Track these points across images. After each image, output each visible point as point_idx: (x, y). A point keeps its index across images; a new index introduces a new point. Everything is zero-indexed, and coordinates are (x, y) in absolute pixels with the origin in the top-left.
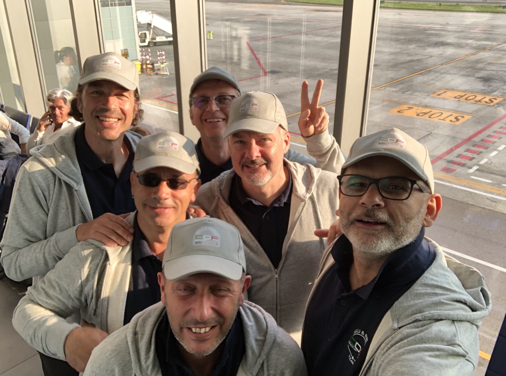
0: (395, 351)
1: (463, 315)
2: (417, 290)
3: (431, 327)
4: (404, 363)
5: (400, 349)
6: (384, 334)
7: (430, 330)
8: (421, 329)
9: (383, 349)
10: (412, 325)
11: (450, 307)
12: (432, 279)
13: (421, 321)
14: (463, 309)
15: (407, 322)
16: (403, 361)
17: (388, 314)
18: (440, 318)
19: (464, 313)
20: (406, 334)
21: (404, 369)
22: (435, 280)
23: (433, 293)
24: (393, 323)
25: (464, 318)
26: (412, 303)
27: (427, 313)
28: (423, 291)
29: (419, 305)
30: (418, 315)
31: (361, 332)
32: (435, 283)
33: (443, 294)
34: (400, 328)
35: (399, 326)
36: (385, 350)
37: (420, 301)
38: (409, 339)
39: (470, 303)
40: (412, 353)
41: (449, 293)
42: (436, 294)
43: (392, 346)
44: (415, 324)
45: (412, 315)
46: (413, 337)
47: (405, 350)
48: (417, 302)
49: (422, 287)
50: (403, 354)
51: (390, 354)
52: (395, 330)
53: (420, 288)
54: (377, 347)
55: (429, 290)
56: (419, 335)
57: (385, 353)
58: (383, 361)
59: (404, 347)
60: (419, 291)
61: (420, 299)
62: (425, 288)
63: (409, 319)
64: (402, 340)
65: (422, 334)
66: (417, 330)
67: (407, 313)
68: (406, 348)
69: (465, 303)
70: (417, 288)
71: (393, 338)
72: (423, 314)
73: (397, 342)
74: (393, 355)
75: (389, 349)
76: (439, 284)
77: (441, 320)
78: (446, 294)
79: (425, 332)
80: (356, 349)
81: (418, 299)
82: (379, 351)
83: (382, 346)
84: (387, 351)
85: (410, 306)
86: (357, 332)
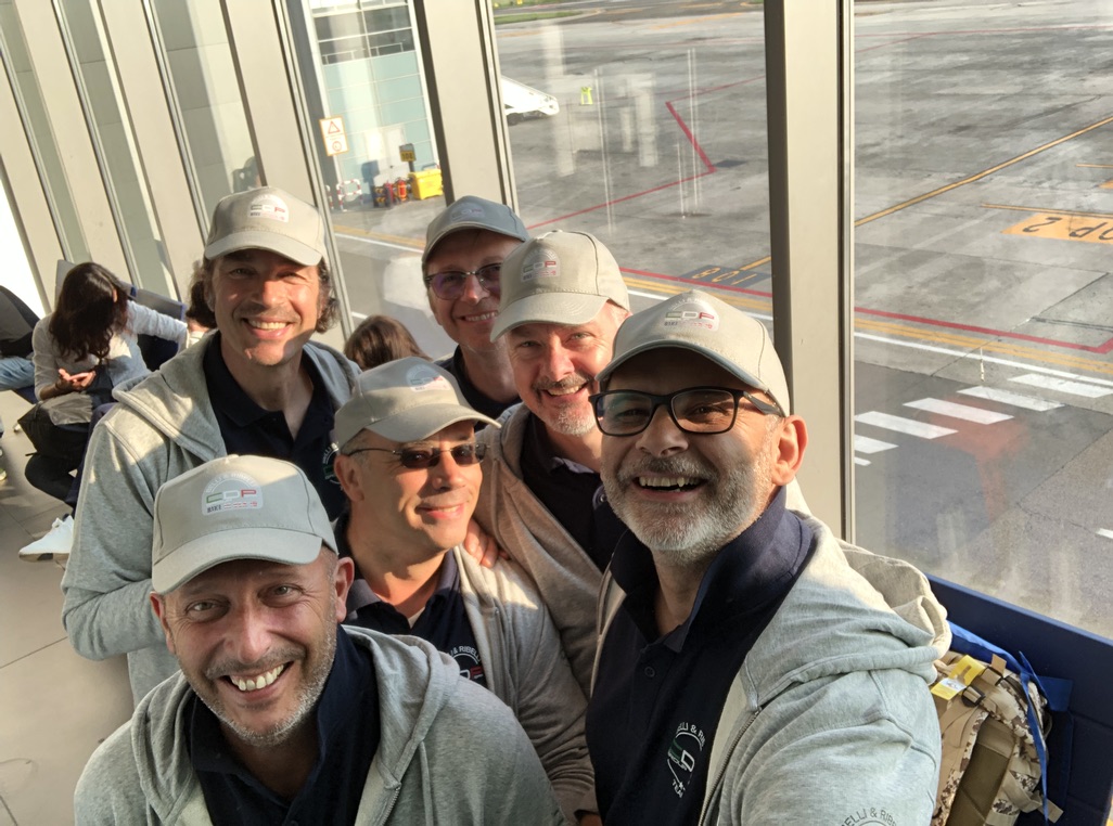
0: (765, 758)
1: (884, 656)
2: (786, 620)
3: (825, 692)
4: (790, 780)
5: (773, 751)
6: (734, 728)
7: (825, 700)
8: (806, 699)
9: (739, 759)
10: (786, 695)
11: (856, 645)
12: (813, 594)
13: (802, 683)
14: (885, 645)
15: (776, 692)
16: (784, 776)
17: (737, 681)
18: (839, 672)
19: (887, 652)
20: (778, 716)
21: (792, 793)
22: (819, 594)
23: (818, 622)
24: (748, 698)
25: (888, 664)
26: (779, 648)
27: (812, 664)
28: (798, 621)
29: (794, 651)
30: (795, 672)
31: (690, 728)
32: (821, 600)
33: (839, 621)
34: (763, 706)
35: (761, 703)
36: (743, 760)
37: (794, 642)
38: (787, 727)
39: (897, 631)
40: (800, 757)
41: (850, 616)
42: (825, 623)
43: (757, 748)
44: (793, 691)
45: (782, 674)
46: (795, 721)
47: (786, 752)
48: (788, 645)
49: (794, 612)
50: (784, 762)
51: (756, 768)
52: (753, 713)
53: (791, 616)
54: (726, 756)
55: (810, 616)
56: (806, 713)
57: (745, 767)
58: (745, 785)
59: (781, 746)
60: (789, 623)
61: (794, 638)
62: (801, 615)
63: (777, 684)
64: (773, 731)
65: (812, 710)
66: (798, 702)
67: (772, 673)
68: (786, 748)
69: (888, 633)
70: (786, 615)
71: (754, 730)
72: (804, 667)
73: (765, 739)
74: (763, 768)
75: (752, 756)
76: (829, 601)
77: (842, 674)
78: (844, 620)
79: (817, 705)
80: (685, 765)
81: (790, 640)
82: (731, 763)
83: (736, 751)
84: (748, 762)
85: (776, 658)
86: (682, 730)
